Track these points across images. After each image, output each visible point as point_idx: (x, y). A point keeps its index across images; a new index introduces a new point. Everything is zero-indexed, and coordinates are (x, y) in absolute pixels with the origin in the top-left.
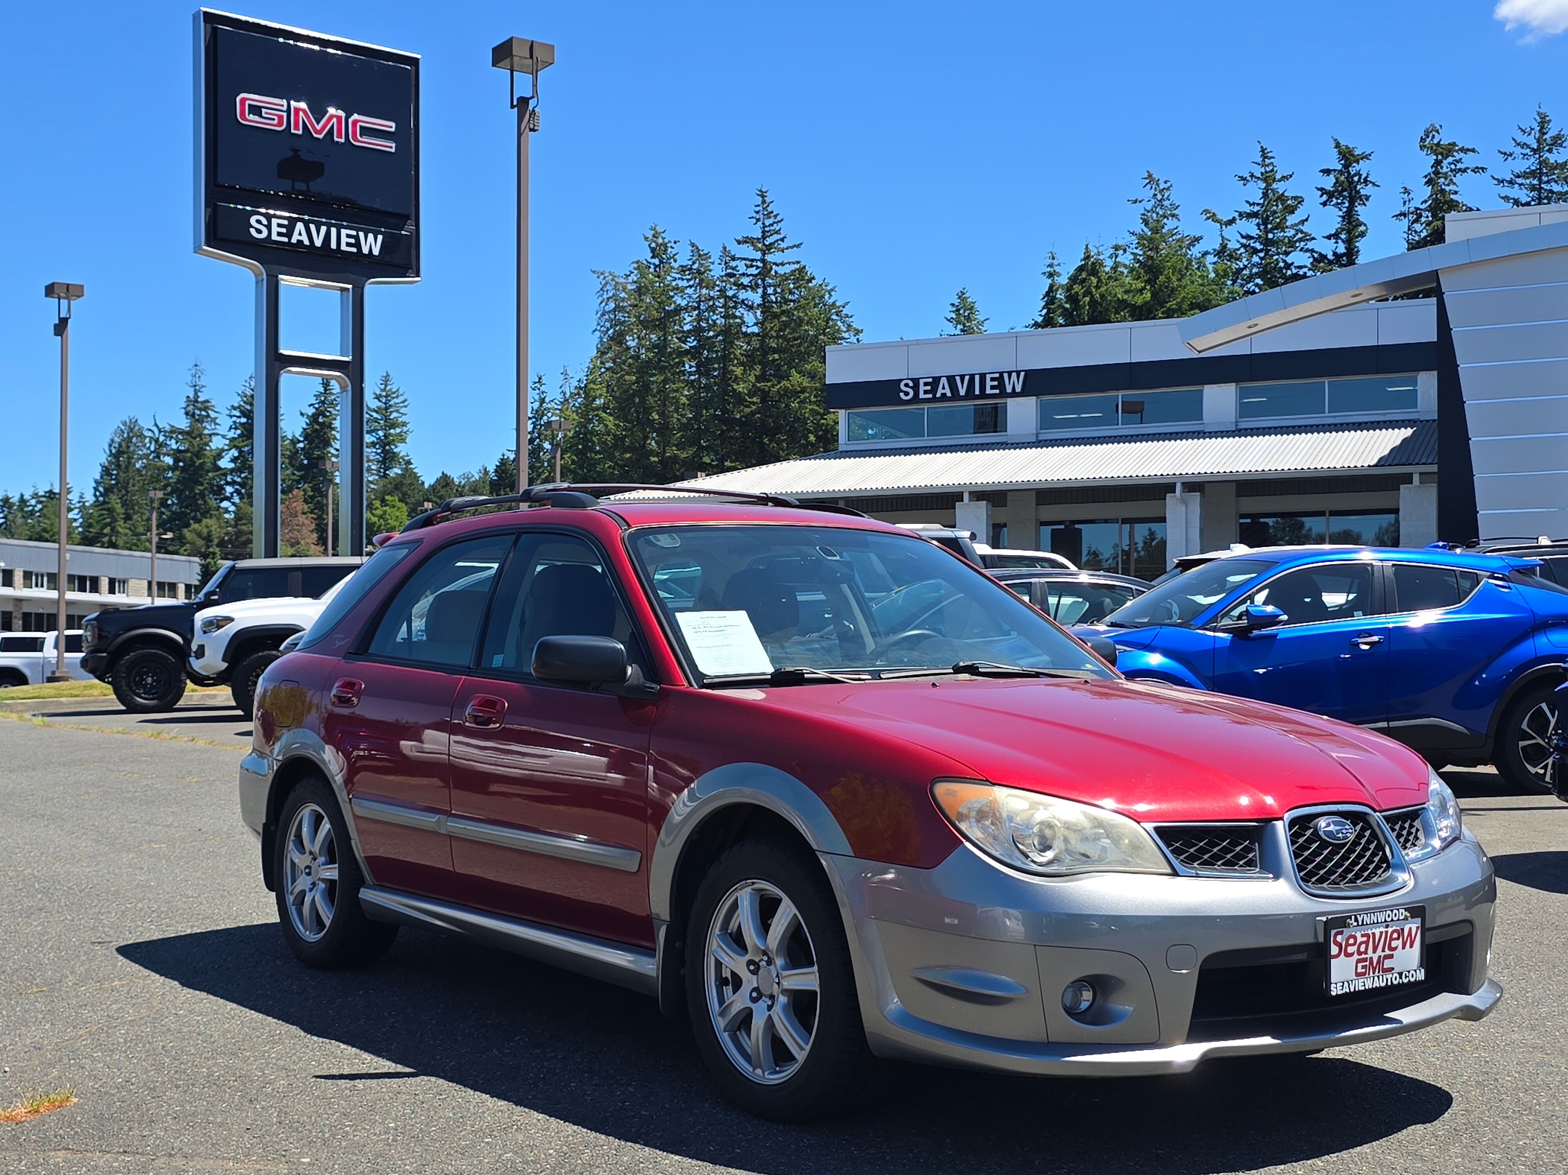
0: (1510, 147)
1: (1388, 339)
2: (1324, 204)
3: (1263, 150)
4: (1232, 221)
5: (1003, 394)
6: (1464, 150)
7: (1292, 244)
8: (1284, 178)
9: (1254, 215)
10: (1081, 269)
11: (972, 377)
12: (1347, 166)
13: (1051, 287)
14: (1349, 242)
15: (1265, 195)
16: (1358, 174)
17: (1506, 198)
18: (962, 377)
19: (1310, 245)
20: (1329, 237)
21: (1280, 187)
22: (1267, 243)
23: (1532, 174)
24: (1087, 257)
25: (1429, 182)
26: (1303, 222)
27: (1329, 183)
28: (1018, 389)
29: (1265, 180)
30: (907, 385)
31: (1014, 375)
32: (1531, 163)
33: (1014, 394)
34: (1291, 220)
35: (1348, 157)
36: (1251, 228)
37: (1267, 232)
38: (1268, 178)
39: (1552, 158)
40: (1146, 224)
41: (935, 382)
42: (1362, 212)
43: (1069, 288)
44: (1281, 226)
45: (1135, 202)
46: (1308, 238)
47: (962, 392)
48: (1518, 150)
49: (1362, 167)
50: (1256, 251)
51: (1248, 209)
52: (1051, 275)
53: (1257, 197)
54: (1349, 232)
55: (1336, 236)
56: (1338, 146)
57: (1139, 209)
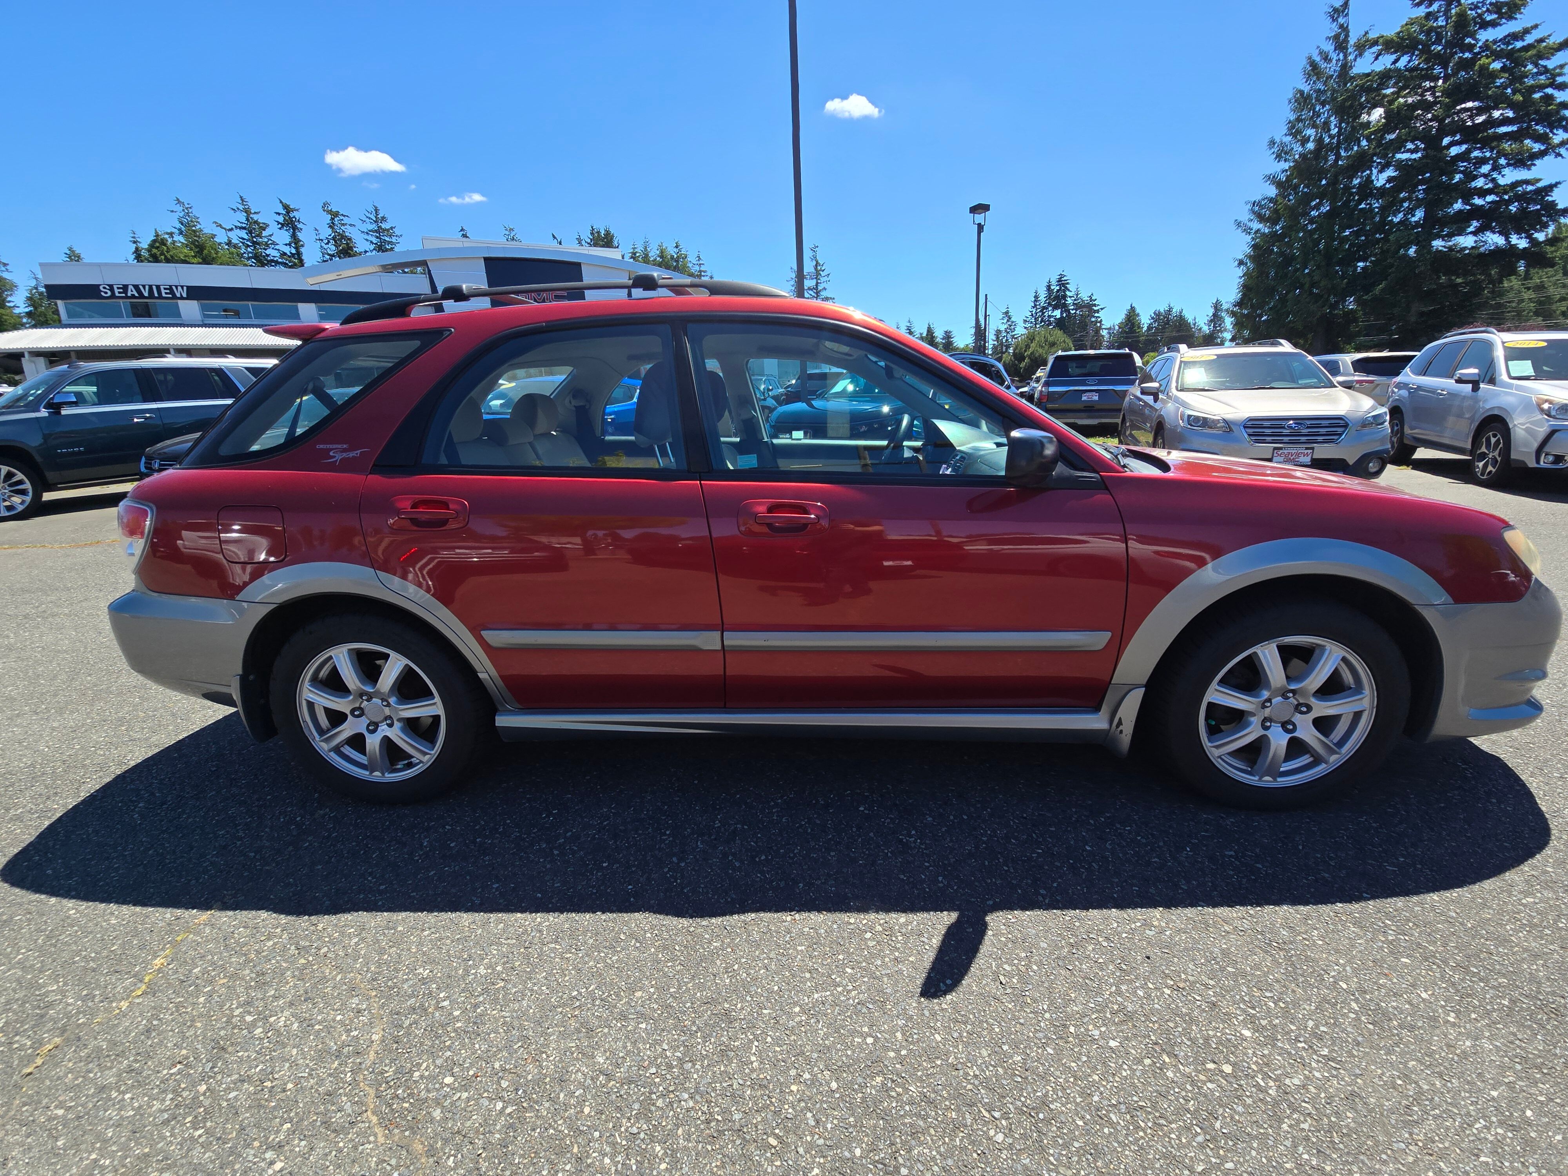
0: (364, 218)
1: (387, 290)
2: (280, 229)
3: (241, 197)
4: (231, 230)
5: (174, 297)
6: (344, 216)
7: (267, 245)
8: (255, 213)
9: (244, 228)
10: (154, 241)
11: (151, 287)
12: (288, 212)
13: (137, 249)
14: (297, 248)
15: (247, 220)
16: (294, 217)
17: (367, 240)
18: (144, 286)
19: (277, 247)
20: (286, 245)
21: (255, 217)
22: (254, 243)
23: (376, 231)
24: (157, 235)
25: (330, 227)
26: (271, 236)
27: (281, 219)
28: (185, 295)
29: (246, 212)
30: (104, 288)
31: (179, 288)
32: (374, 227)
33: (182, 298)
34: (264, 233)
35: (286, 207)
36: (243, 234)
37: (253, 237)
38: (247, 211)
39: (383, 226)
40: (182, 224)
41: (125, 288)
42: (300, 235)
43: (149, 250)
44: (260, 236)
45: (172, 211)
46: (274, 243)
47: (146, 294)
48: (368, 220)
49: (295, 214)
50: (248, 246)
51: (240, 225)
52: (135, 242)
53: (244, 220)
54: (295, 244)
55: (290, 244)
56: (281, 202)
57: (176, 216)
